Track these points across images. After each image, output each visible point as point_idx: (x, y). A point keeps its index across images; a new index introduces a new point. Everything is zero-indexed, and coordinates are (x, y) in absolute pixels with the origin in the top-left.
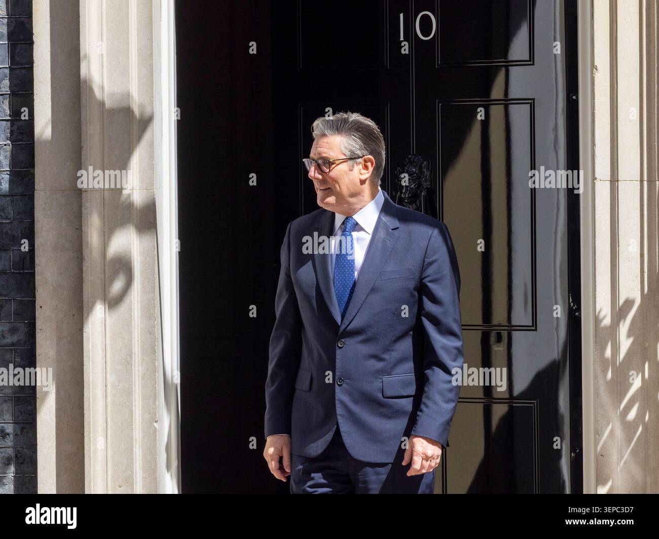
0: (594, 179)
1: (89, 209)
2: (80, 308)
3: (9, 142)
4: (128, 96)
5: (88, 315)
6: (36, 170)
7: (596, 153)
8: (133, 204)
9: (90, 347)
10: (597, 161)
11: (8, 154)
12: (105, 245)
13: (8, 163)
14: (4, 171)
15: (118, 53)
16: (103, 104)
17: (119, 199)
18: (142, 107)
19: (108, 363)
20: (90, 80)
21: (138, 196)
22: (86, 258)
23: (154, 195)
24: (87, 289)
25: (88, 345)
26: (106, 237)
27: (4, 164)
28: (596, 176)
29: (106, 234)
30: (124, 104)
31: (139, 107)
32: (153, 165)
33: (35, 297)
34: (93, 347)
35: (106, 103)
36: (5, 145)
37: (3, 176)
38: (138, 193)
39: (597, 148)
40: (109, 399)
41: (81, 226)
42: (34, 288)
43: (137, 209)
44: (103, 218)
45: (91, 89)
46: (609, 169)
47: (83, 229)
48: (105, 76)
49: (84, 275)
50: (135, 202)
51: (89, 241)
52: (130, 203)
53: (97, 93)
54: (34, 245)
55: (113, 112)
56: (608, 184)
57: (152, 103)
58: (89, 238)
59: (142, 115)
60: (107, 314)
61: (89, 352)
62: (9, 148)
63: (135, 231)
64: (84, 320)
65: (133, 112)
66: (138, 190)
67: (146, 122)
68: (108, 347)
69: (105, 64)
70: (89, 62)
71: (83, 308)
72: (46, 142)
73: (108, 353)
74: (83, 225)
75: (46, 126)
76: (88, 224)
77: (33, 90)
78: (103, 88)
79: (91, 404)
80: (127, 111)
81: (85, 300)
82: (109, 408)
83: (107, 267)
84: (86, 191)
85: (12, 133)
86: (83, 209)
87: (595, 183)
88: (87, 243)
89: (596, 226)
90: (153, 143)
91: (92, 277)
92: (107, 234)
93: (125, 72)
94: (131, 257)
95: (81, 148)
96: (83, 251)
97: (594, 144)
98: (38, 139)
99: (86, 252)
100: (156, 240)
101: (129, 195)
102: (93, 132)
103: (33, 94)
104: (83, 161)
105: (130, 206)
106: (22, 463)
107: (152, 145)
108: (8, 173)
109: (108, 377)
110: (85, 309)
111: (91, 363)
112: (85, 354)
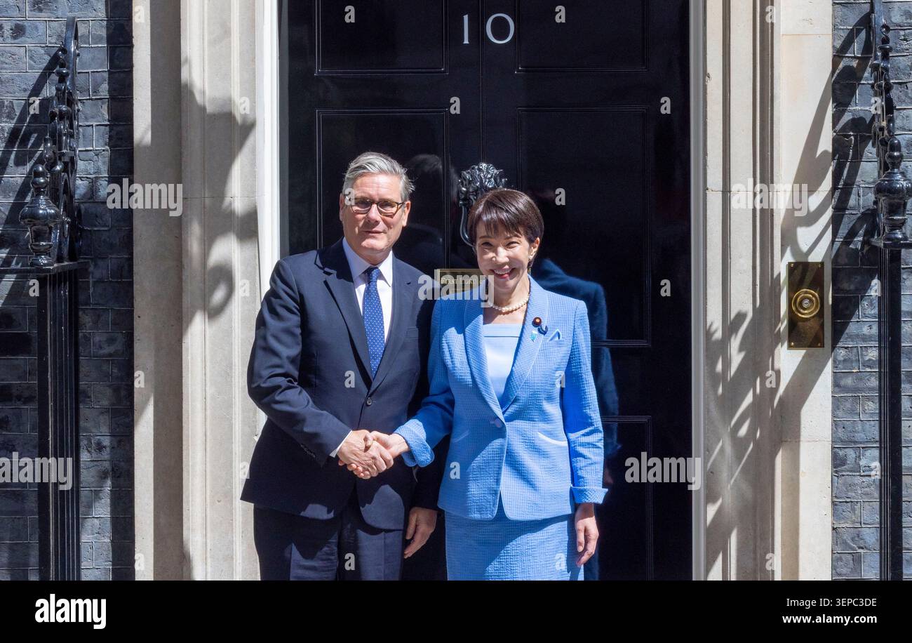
0: (706, 189)
1: (189, 217)
2: (179, 318)
3: (107, 147)
4: (229, 101)
5: (187, 327)
6: (135, 176)
7: (708, 163)
8: (234, 212)
9: (189, 357)
10: (709, 171)
11: (107, 159)
12: (205, 254)
13: (106, 168)
14: (102, 177)
15: (220, 57)
16: (203, 109)
17: (220, 206)
19: (208, 375)
20: (192, 85)
21: (239, 205)
22: (185, 267)
23: (256, 203)
24: (187, 300)
25: (187, 356)
26: (206, 247)
27: (102, 170)
28: (708, 186)
29: (206, 243)
30: (226, 110)
32: (255, 172)
33: (133, 306)
34: (192, 358)
35: (207, 108)
36: (104, 150)
37: (102, 182)
38: (239, 201)
39: (709, 158)
40: (208, 412)
41: (181, 234)
42: (132, 297)
43: (238, 218)
44: (204, 226)
45: (192, 94)
46: (721, 180)
47: (183, 237)
48: (206, 80)
49: (183, 284)
50: (236, 213)
51: (189, 249)
52: (231, 211)
53: (198, 98)
54: (133, 253)
55: (216, 117)
56: (720, 194)
57: (253, 108)
58: (189, 247)
59: (244, 121)
60: (207, 324)
61: (188, 363)
62: (107, 154)
63: (235, 241)
64: (183, 331)
65: (234, 117)
66: (239, 198)
67: (248, 128)
68: (208, 357)
69: (206, 68)
70: (190, 66)
71: (182, 318)
72: (146, 147)
73: (208, 364)
74: (183, 233)
75: (145, 132)
76: (187, 232)
77: (133, 95)
78: (204, 93)
79: (190, 417)
80: (228, 117)
81: (184, 310)
82: (208, 421)
83: (206, 276)
84: (186, 198)
85: (110, 138)
86: (183, 216)
87: (706, 194)
88: (187, 251)
89: (708, 238)
90: (255, 150)
91: (192, 287)
92: (208, 242)
93: (227, 76)
94: (231, 266)
95: (181, 154)
96: (183, 259)
97: (705, 154)
98: (138, 145)
99: (185, 261)
100: (257, 249)
101: (231, 204)
102: (194, 137)
103: (132, 98)
104: (183, 168)
105: (231, 214)
106: (118, 477)
107: (253, 151)
108: (107, 179)
109: (207, 389)
110: (184, 319)
111: (190, 375)
112: (184, 365)
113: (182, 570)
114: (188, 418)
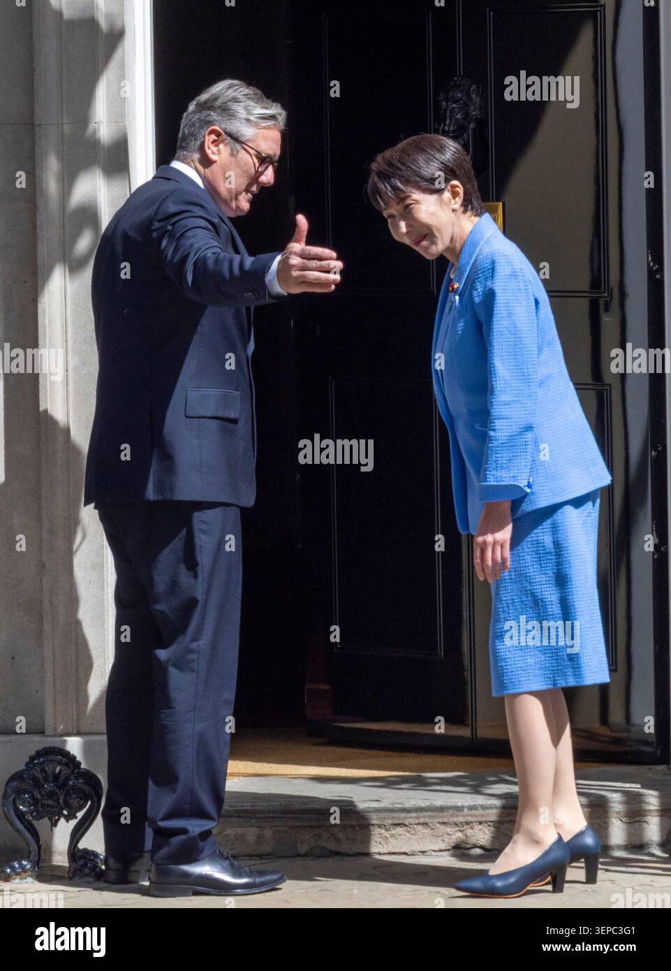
1: (44, 148)
2: (33, 271)
4: (92, 4)
5: (44, 284)
8: (99, 142)
9: (47, 321)
12: (66, 191)
16: (59, 14)
17: (83, 134)
18: (109, 17)
19: (70, 343)
21: (105, 132)
22: (40, 209)
23: (125, 130)
24: (42, 250)
25: (44, 319)
26: (66, 184)
29: (66, 179)
30: (87, 15)
31: (105, 18)
34: (50, 321)
35: (64, 13)
38: (105, 127)
40: (71, 388)
41: (34, 168)
43: (104, 147)
44: (61, 158)
47: (37, 172)
49: (38, 231)
50: (102, 141)
51: (45, 187)
52: (95, 139)
53: (53, 1)
55: (72, 23)
57: (121, 13)
58: (45, 184)
59: (110, 29)
60: (68, 279)
61: (46, 327)
63: (101, 175)
64: (39, 288)
65: (98, 24)
66: (105, 123)
67: (116, 37)
68: (70, 321)
71: (37, 272)
73: (70, 328)
74: (36, 167)
76: (42, 167)
79: (48, 394)
80: (89, 23)
81: (40, 262)
82: (71, 398)
83: (67, 221)
84: (39, 125)
86: (36, 148)
88: (42, 190)
90: (124, 64)
91: (49, 236)
92: (68, 179)
94: (97, 208)
95: (32, 70)
96: (37, 200)
99: (40, 203)
100: (128, 186)
101: (95, 132)
102: (48, 49)
105: (95, 143)
107: (122, 66)
109: (69, 359)
110: (40, 274)
111: (48, 342)
112: (40, 331)
113: (41, 581)
114: (46, 395)
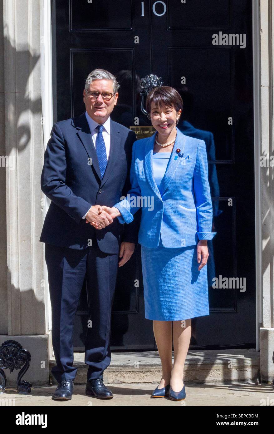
0: (260, 86)
1: (8, 102)
2: (4, 151)
4: (27, 45)
5: (8, 155)
7: (262, 73)
8: (30, 100)
9: (9, 171)
10: (262, 77)
12: (16, 120)
15: (23, 24)
16: (15, 49)
17: (23, 97)
18: (34, 50)
19: (18, 179)
20: (9, 37)
21: (33, 96)
22: (7, 126)
23: (41, 95)
24: (7, 142)
26: (17, 116)
28: (262, 85)
30: (25, 49)
31: (33, 51)
32: (40, 80)
35: (17, 49)
38: (33, 94)
39: (262, 71)
40: (19, 197)
41: (4, 110)
43: (32, 102)
44: (15, 106)
45: (9, 42)
46: (268, 81)
47: (5, 112)
48: (16, 35)
49: (6, 135)
50: (31, 99)
53: (12, 44)
55: (20, 53)
56: (268, 89)
57: (39, 49)
58: (8, 116)
59: (35, 55)
60: (17, 154)
61: (9, 173)
63: (31, 113)
65: (30, 53)
66: (32, 92)
67: (37, 58)
68: (18, 171)
69: (16, 29)
70: (8, 28)
73: (18, 173)
76: (8, 110)
78: (15, 41)
80: (26, 53)
81: (6, 148)
82: (19, 201)
83: (17, 131)
84: (6, 93)
86: (5, 102)
87: (261, 88)
88: (8, 119)
89: (262, 109)
91: (10, 136)
92: (17, 114)
93: (26, 33)
94: (29, 126)
95: (4, 71)
96: (5, 123)
97: (260, 69)
99: (7, 124)
100: (41, 117)
101: (28, 96)
102: (10, 63)
105: (29, 100)
107: (39, 70)
109: (18, 186)
110: (7, 152)
111: (9, 179)
112: (6, 174)
114: (9, 200)
